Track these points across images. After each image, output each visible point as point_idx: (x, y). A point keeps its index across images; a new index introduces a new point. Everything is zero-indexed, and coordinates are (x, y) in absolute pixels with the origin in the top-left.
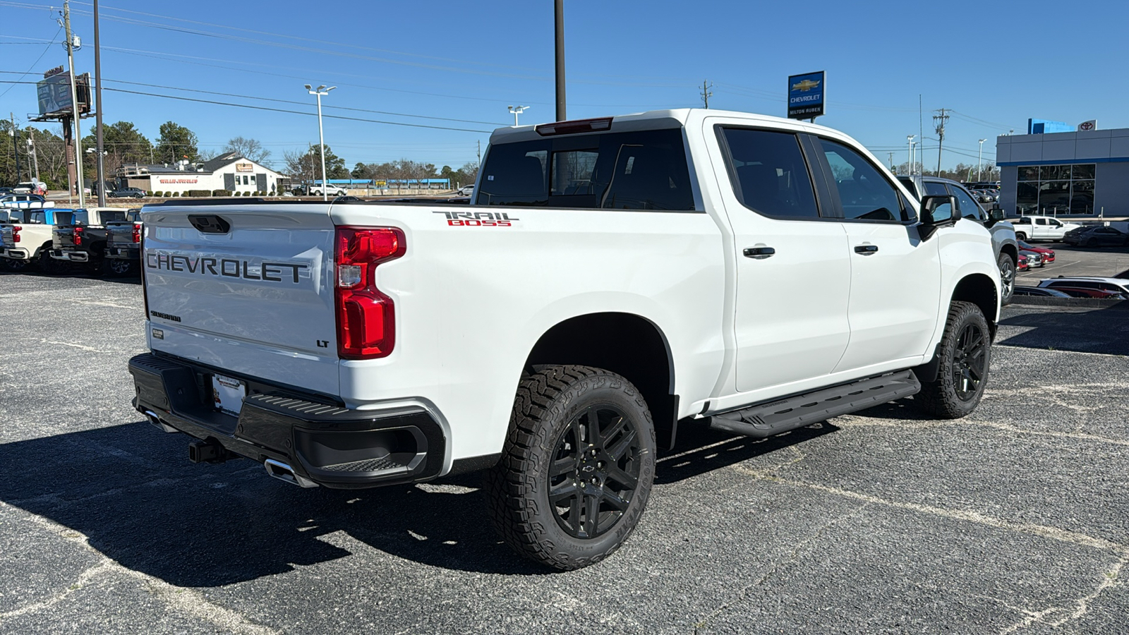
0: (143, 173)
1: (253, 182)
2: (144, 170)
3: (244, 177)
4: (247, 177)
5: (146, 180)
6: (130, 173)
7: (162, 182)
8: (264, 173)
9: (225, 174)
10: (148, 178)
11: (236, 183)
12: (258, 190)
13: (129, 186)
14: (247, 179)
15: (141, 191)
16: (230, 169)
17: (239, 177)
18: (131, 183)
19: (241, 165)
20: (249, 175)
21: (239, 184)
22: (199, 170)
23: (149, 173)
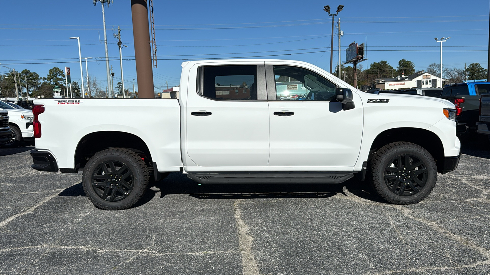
0: (382, 81)
1: (430, 83)
2: (383, 80)
3: (426, 81)
4: (427, 81)
5: (383, 85)
6: (377, 82)
7: (390, 85)
8: (435, 79)
9: (417, 81)
10: (384, 83)
11: (422, 84)
12: (432, 86)
13: (376, 87)
14: (427, 82)
15: (380, 89)
16: (420, 78)
17: (424, 81)
18: (377, 86)
19: (425, 76)
20: (428, 80)
21: (424, 84)
22: (406, 79)
23: (384, 81)
